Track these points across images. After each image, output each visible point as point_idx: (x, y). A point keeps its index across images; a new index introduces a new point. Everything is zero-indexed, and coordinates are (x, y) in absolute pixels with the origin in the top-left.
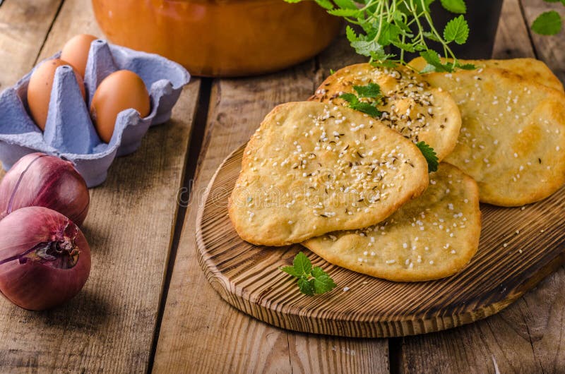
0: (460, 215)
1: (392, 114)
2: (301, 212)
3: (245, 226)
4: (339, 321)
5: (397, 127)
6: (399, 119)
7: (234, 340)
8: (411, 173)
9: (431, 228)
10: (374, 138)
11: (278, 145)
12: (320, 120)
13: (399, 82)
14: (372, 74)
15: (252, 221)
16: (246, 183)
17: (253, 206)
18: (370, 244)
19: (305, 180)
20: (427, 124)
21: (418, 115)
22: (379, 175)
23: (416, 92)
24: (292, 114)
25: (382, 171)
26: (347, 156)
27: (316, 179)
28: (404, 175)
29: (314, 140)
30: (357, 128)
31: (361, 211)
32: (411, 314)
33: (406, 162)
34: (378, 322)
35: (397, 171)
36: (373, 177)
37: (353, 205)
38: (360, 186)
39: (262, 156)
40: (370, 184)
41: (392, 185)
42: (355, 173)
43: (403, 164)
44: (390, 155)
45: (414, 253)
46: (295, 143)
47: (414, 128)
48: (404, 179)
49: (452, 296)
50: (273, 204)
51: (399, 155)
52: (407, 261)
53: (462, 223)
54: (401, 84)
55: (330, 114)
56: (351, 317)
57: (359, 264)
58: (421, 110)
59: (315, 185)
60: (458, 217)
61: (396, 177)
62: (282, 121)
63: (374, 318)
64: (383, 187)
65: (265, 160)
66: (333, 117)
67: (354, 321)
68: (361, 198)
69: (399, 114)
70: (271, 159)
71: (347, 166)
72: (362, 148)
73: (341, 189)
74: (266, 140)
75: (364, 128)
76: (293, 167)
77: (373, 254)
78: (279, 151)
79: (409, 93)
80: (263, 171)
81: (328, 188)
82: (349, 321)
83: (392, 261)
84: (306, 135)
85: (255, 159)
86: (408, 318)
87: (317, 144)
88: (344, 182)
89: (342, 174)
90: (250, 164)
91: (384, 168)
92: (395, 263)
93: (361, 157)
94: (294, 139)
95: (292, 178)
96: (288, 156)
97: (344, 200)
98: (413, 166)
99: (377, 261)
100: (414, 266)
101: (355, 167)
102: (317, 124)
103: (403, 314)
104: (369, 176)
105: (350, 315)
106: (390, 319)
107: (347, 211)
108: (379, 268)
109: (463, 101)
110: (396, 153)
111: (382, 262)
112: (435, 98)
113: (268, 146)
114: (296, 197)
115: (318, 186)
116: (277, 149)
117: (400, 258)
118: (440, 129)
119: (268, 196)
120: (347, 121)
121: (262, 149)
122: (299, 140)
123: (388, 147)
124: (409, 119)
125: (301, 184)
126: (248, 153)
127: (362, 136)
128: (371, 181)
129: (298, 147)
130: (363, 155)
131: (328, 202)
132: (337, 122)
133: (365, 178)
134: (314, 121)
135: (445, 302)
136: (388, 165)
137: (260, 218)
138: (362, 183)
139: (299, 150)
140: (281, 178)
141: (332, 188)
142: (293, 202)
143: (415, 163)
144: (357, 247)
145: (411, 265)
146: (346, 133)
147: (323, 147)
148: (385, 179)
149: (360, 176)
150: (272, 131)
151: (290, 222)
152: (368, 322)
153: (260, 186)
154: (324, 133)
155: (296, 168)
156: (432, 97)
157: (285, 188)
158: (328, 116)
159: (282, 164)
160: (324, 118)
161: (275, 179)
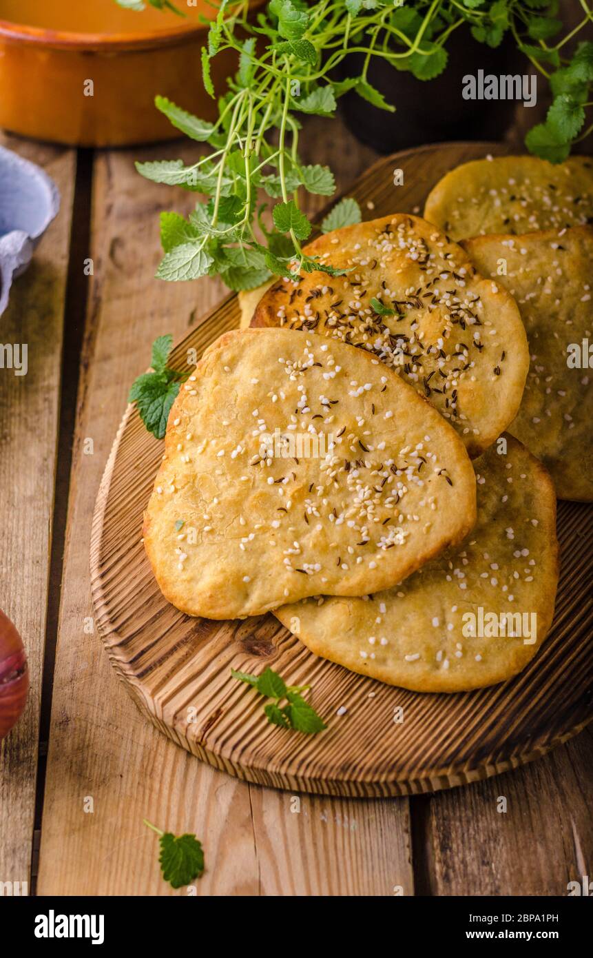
0: (526, 552)
1: (412, 340)
2: (264, 559)
3: (173, 578)
4: (332, 780)
5: (421, 369)
6: (424, 353)
7: (164, 802)
8: (447, 497)
9: (478, 584)
10: (388, 414)
11: (226, 412)
12: (296, 369)
13: (424, 269)
14: (378, 247)
15: (184, 569)
16: (172, 488)
17: (184, 539)
18: (378, 620)
19: (272, 490)
20: (472, 364)
21: (457, 347)
22: (394, 492)
23: (454, 293)
24: (250, 353)
25: (399, 485)
26: (343, 448)
27: (290, 491)
28: (435, 502)
29: (286, 409)
30: (360, 390)
31: (363, 562)
32: (446, 765)
33: (440, 474)
34: (395, 782)
35: (425, 488)
36: (384, 495)
37: (350, 550)
38: (362, 513)
39: (199, 430)
40: (379, 510)
41: (416, 518)
42: (354, 484)
43: (434, 476)
44: (415, 454)
45: (450, 636)
46: (255, 413)
47: (450, 372)
48: (436, 509)
49: (511, 721)
50: (217, 539)
51: (429, 455)
52: (439, 654)
53: (527, 571)
54: (429, 272)
55: (315, 358)
56: (351, 776)
57: (361, 662)
58: (463, 336)
59: (288, 505)
60: (521, 556)
61: (422, 503)
62: (232, 364)
63: (387, 777)
64: (401, 517)
65: (204, 442)
66: (320, 365)
67: (355, 782)
68: (365, 538)
69: (426, 343)
70: (213, 442)
71: (342, 469)
72: (366, 433)
73: (331, 517)
74: (206, 401)
75: (372, 390)
76: (251, 461)
77: (384, 641)
78: (228, 426)
79: (441, 294)
80: (201, 466)
81: (309, 511)
82: (348, 782)
83: (416, 656)
84: (274, 398)
85: (188, 437)
86: (441, 773)
87: (293, 418)
88: (337, 502)
89: (332, 485)
90: (179, 447)
91: (404, 479)
92: (420, 658)
93: (365, 450)
94: (254, 404)
95: (250, 485)
96: (243, 436)
97: (335, 539)
98: (451, 483)
99: (390, 655)
100: (451, 666)
101: (354, 473)
102: (292, 378)
103: (432, 767)
104: (377, 495)
105: (349, 772)
106: (413, 776)
107: (340, 562)
108: (393, 671)
109: (532, 295)
110: (425, 449)
111: (399, 658)
112: (484, 306)
113: (209, 412)
114: (256, 526)
115: (293, 506)
116: (225, 423)
117: (428, 649)
118: (494, 378)
119: (211, 520)
120: (343, 374)
121: (198, 417)
122: (262, 407)
123: (411, 434)
124: (442, 354)
125: (265, 498)
126: (176, 422)
127: (368, 408)
128: (382, 504)
129: (260, 421)
130: (369, 447)
131: (309, 541)
132: (326, 376)
133: (371, 497)
134: (287, 371)
135: (499, 736)
136: (409, 472)
137: (196, 562)
138: (366, 507)
139: (263, 428)
140: (231, 485)
141: (317, 514)
142: (252, 536)
143: (454, 478)
144: (358, 627)
145: (446, 664)
146: (342, 399)
147: (303, 425)
148: (404, 502)
149: (363, 493)
150: (216, 384)
151: (246, 579)
152: (377, 783)
153: (195, 495)
154: (304, 398)
155: (257, 463)
156: (480, 304)
157: (237, 506)
158: (311, 362)
159: (234, 454)
160: (304, 366)
161: (223, 484)
